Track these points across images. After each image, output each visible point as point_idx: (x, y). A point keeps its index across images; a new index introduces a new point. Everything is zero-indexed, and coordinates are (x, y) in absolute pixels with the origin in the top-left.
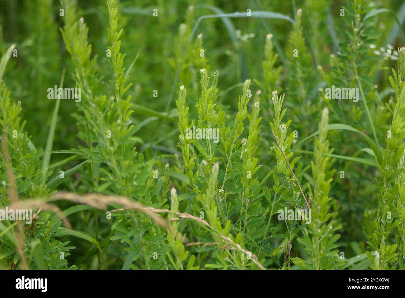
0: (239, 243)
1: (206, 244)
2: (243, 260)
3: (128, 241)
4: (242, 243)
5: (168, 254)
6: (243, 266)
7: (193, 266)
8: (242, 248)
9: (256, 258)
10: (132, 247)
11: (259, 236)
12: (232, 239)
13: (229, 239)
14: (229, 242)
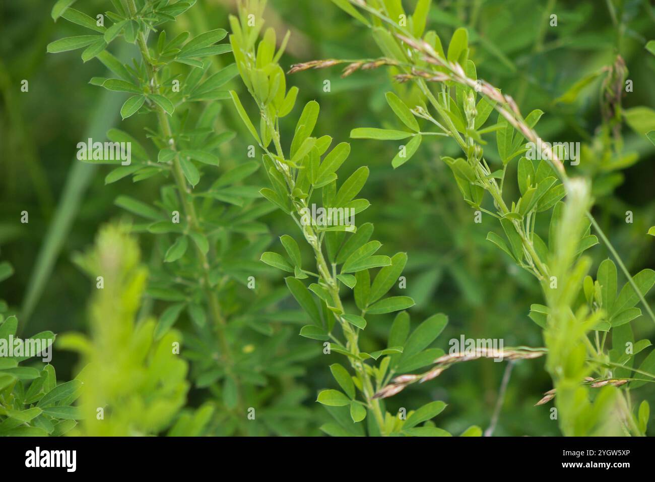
0: (460, 61)
1: (356, 64)
2: (473, 116)
3: (103, 57)
4: (467, 61)
5: (233, 95)
6: (472, 134)
7: (312, 135)
8: (468, 75)
9: (516, 109)
10: (116, 74)
11: (521, 41)
12: (436, 50)
13: (429, 48)
14: (429, 55)
